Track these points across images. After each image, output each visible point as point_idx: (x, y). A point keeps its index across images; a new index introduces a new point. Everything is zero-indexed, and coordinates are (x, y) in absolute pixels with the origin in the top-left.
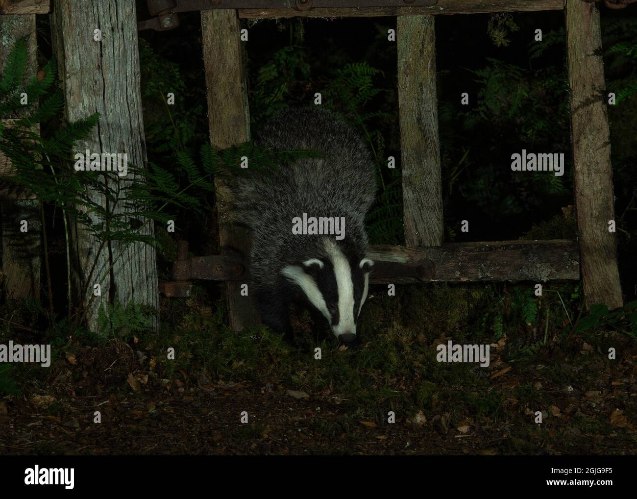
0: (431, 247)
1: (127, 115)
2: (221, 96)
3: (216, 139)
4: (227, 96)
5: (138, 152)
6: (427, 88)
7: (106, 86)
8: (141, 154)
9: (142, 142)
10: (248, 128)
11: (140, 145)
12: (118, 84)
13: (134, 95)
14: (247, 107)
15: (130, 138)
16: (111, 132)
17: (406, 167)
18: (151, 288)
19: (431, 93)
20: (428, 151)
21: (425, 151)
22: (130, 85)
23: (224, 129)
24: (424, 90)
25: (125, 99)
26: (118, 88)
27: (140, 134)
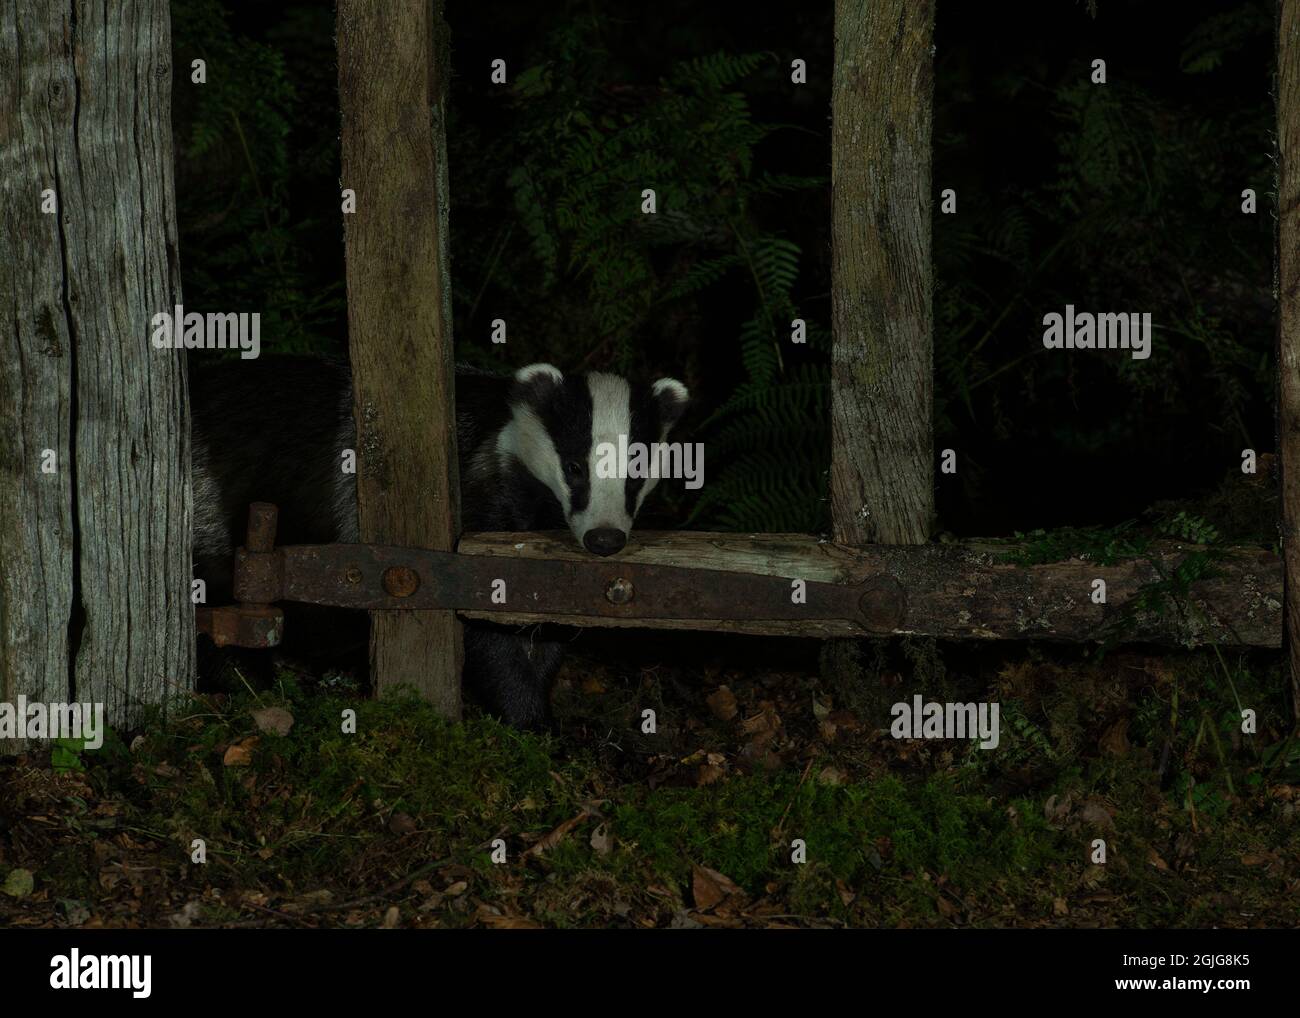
0: (899, 546)
1: (134, 177)
2: (376, 136)
3: (361, 245)
4: (391, 138)
5: (157, 272)
6: (905, 139)
7: (83, 97)
8: (166, 277)
9: (169, 248)
10: (444, 221)
11: (163, 252)
12: (113, 94)
13: (155, 125)
14: (442, 168)
15: (139, 235)
16: (91, 215)
17: (844, 339)
18: (177, 620)
19: (916, 151)
20: (903, 300)
21: (895, 301)
22: (146, 99)
23: (383, 223)
24: (900, 142)
25: (130, 135)
26: (112, 105)
27: (166, 226)
